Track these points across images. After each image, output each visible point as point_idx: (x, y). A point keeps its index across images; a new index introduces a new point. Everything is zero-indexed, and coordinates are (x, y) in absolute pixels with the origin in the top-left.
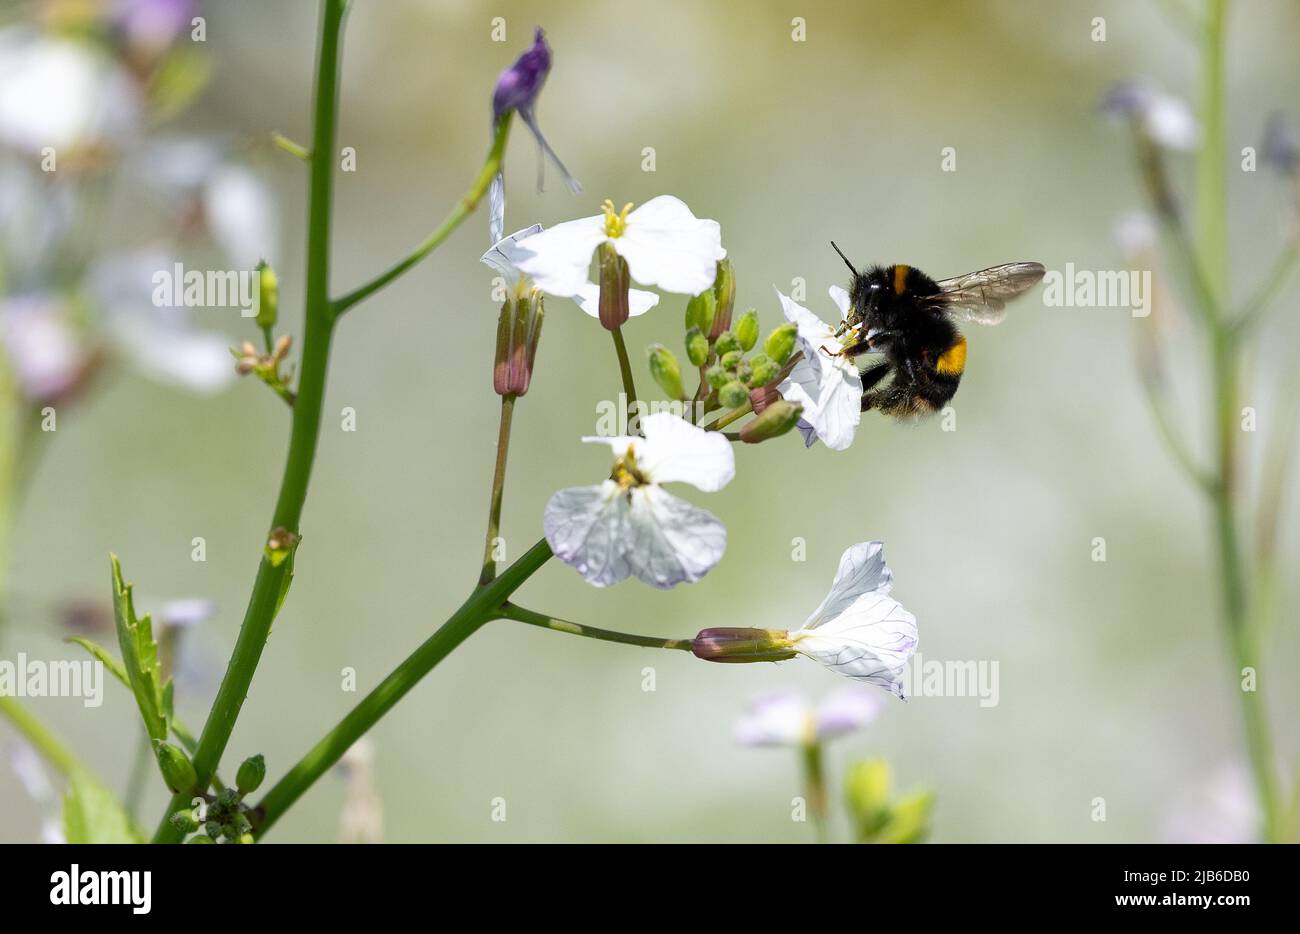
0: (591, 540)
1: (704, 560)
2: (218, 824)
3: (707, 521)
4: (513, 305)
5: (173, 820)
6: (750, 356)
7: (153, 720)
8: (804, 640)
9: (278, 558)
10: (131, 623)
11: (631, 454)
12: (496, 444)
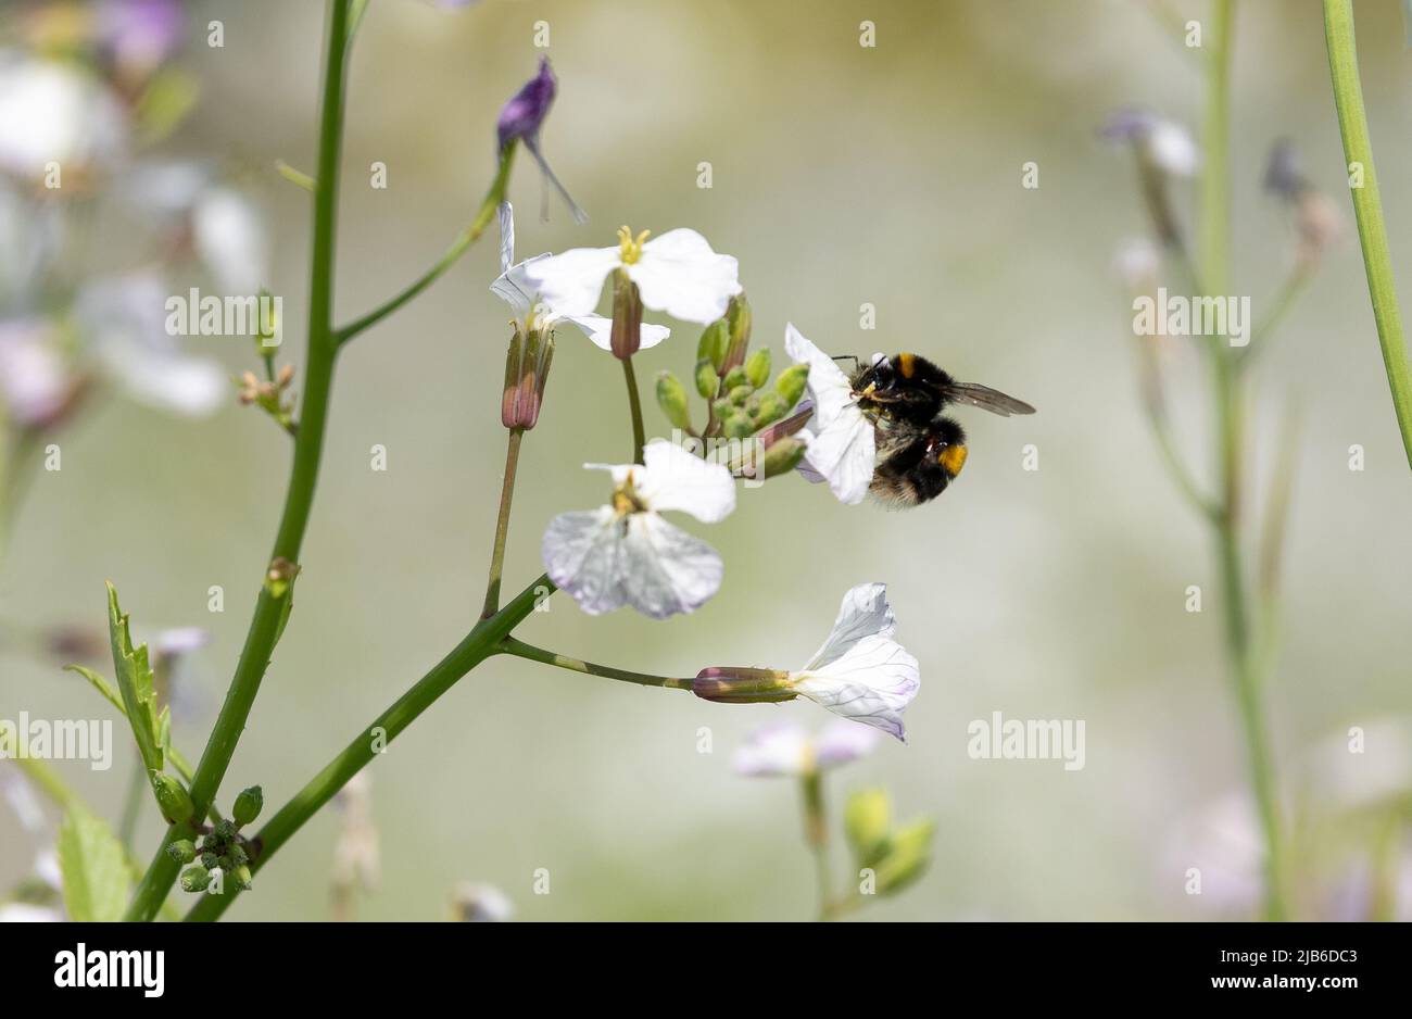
0: (587, 566)
1: (700, 591)
2: (215, 855)
3: (705, 552)
4: (523, 337)
5: (169, 850)
6: (760, 394)
7: (149, 750)
8: (806, 681)
9: (278, 589)
10: (127, 653)
11: (630, 480)
12: (503, 477)
